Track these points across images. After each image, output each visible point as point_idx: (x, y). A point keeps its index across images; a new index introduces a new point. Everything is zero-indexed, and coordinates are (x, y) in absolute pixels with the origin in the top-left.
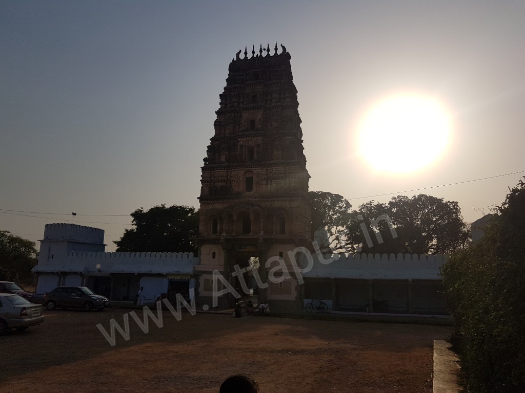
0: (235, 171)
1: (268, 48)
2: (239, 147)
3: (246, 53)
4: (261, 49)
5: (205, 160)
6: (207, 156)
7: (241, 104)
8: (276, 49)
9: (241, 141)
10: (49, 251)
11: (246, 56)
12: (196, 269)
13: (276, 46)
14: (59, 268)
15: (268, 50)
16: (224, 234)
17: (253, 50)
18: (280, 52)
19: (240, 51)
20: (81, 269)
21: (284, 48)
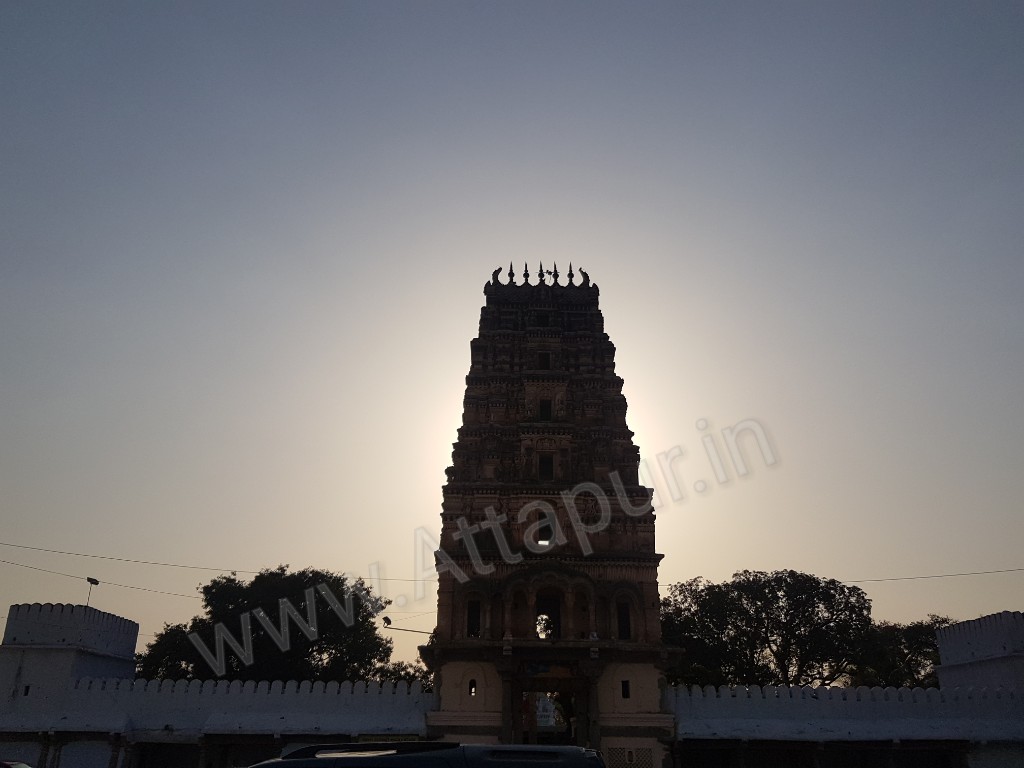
0: (518, 499)
1: (556, 271)
2: (523, 450)
3: (511, 275)
4: (541, 270)
5: (448, 471)
6: (451, 464)
7: (516, 368)
8: (571, 275)
9: (527, 440)
10: (19, 674)
11: (511, 280)
12: (431, 723)
13: (571, 271)
14: (50, 723)
15: (556, 275)
16: (508, 637)
17: (526, 271)
18: (578, 281)
19: (500, 269)
20: (116, 724)
21: (585, 276)
